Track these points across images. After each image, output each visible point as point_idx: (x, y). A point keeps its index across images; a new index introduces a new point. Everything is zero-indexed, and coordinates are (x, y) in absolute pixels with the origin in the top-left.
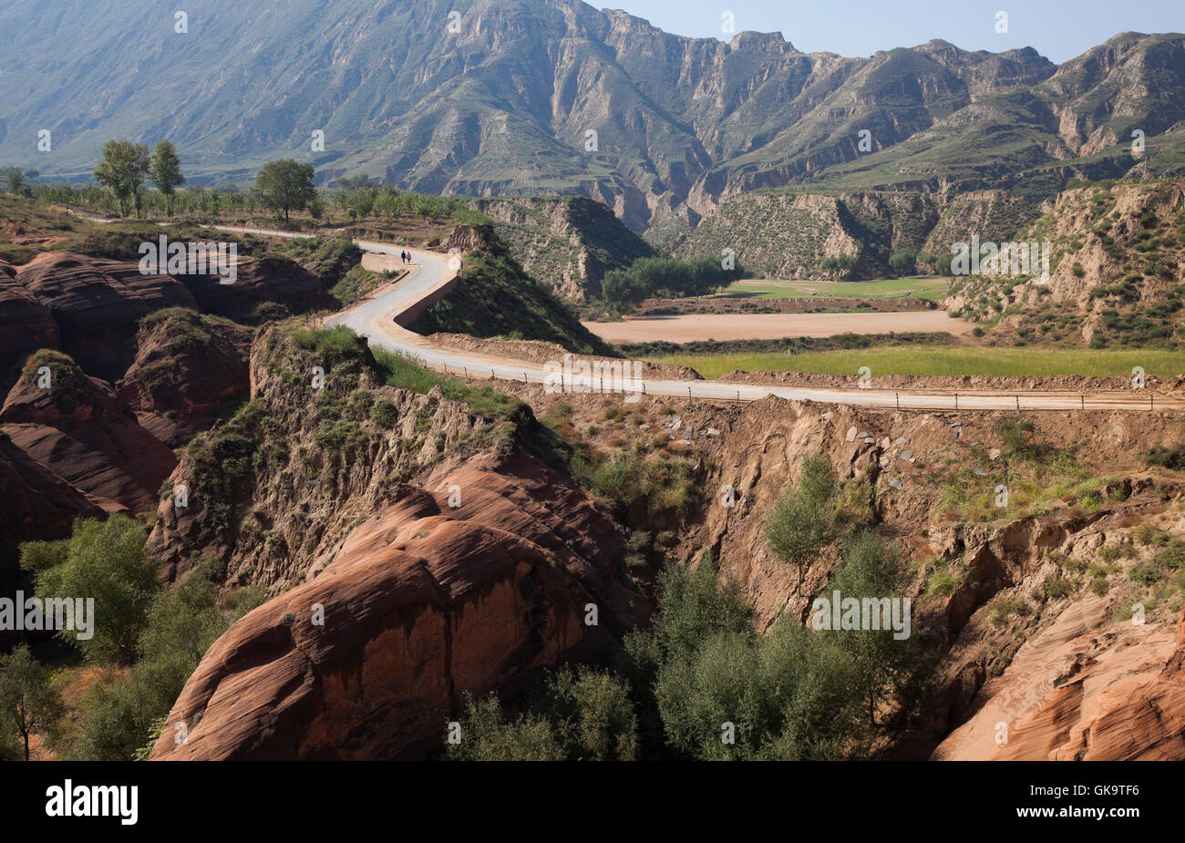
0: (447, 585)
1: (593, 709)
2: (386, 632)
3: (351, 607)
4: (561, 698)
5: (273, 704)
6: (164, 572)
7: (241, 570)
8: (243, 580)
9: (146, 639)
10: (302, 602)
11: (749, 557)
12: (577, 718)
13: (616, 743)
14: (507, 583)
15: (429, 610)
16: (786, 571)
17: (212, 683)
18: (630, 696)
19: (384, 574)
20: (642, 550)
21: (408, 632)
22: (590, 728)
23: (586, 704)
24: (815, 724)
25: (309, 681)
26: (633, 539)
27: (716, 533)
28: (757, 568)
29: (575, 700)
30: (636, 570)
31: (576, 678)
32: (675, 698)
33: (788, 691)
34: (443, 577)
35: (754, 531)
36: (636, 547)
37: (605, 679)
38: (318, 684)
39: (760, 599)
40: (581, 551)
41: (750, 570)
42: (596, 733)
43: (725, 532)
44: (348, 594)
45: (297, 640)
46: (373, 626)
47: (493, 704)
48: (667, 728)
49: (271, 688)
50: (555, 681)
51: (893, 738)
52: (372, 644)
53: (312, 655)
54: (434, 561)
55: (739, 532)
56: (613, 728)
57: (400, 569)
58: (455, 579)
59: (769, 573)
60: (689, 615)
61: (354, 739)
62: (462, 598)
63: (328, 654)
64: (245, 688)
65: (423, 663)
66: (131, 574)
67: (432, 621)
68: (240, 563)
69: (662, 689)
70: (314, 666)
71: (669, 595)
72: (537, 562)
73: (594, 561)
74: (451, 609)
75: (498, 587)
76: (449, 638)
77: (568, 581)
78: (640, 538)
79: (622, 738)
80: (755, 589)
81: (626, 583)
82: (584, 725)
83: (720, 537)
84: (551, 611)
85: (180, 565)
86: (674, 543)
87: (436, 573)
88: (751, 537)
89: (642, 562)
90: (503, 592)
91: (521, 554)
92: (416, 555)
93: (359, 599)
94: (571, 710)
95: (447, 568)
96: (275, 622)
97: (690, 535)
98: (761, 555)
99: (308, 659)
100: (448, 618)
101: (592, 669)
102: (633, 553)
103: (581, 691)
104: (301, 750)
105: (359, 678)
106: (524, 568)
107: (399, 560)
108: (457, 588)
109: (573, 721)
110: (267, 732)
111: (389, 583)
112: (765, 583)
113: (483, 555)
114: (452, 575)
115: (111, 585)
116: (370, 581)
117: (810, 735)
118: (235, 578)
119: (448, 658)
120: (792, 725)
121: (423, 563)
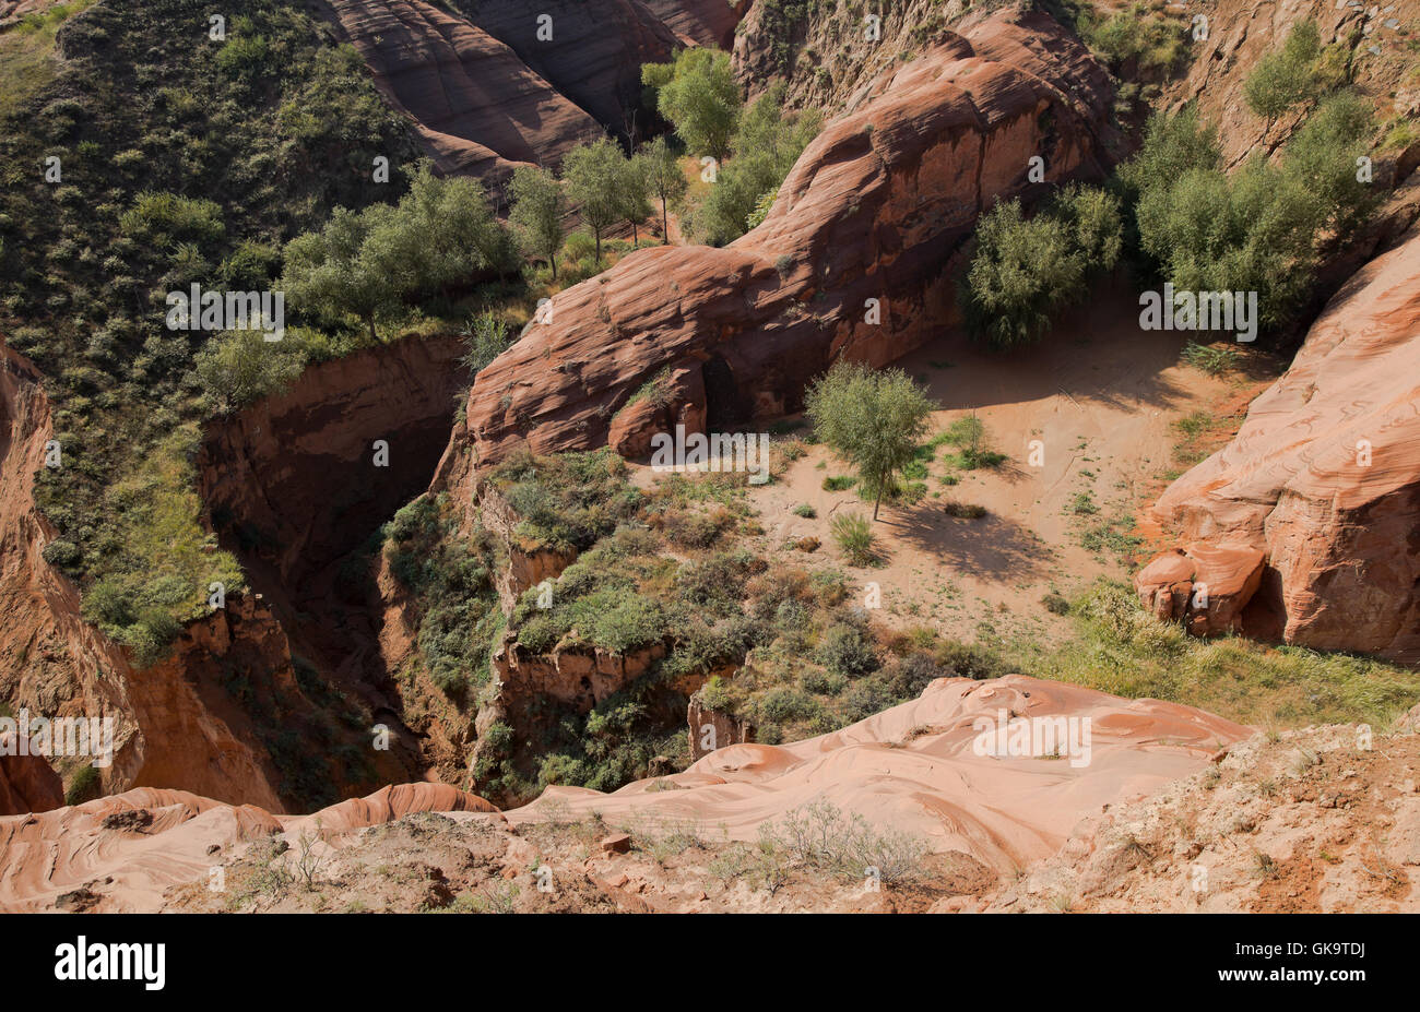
0: (986, 113)
1: (1089, 216)
2: (939, 145)
3: (915, 124)
4: (1065, 208)
5: (858, 189)
6: (741, 95)
7: (796, 97)
8: (797, 104)
9: (735, 142)
10: (879, 117)
11: (1222, 109)
12: (1076, 223)
13: (1102, 244)
14: (1029, 115)
15: (971, 131)
16: (1254, 122)
17: (813, 171)
18: (1120, 210)
19: (939, 101)
20: (1129, 99)
21: (954, 147)
22: (1085, 231)
23: (1084, 213)
24: (1271, 241)
25: (882, 175)
26: (1123, 89)
27: (1196, 88)
28: (1227, 119)
29: (1075, 209)
30: (1122, 115)
31: (1078, 193)
32: (1154, 217)
33: (1255, 216)
34: (985, 105)
35: (1231, 87)
36: (1124, 96)
37: (1102, 196)
38: (888, 178)
39: (1226, 145)
40: (1083, 96)
41: (1221, 121)
42: (1089, 235)
43: (1204, 88)
44: (913, 114)
45: (874, 145)
46: (929, 140)
47: (1016, 206)
48: (1144, 239)
49: (856, 178)
50: (1061, 193)
51: (1324, 259)
52: (927, 153)
53: (885, 157)
54: (976, 93)
55: (1216, 89)
56: (1102, 233)
57: (952, 98)
58: (991, 110)
59: (1238, 124)
60: (1170, 151)
61: (908, 221)
62: (996, 124)
63: (896, 158)
64: (837, 177)
65: (962, 171)
66: (722, 92)
67: (972, 139)
68: (795, 90)
69: (1142, 209)
70: (886, 166)
71: (1154, 136)
72: (1054, 102)
73: (1092, 104)
74: (986, 131)
75: (1022, 118)
76: (982, 156)
77: (1075, 118)
78: (1128, 89)
79: (1108, 241)
80: (1223, 136)
81: (1114, 124)
82: (1081, 229)
83: (1198, 92)
84: (1060, 141)
85: (751, 89)
86: (1157, 94)
87: (978, 103)
88: (1227, 94)
89: (1128, 109)
90: (1026, 123)
91: (1041, 93)
92: (963, 88)
93: (921, 118)
94: (1070, 217)
95: (986, 99)
96: (859, 131)
97: (1171, 89)
98: (1233, 108)
99: (882, 159)
100: (984, 138)
101: (1093, 187)
102: (1121, 101)
103: (1080, 203)
104: (876, 224)
105: (916, 178)
106: (1044, 104)
107: (951, 90)
108: (993, 116)
109: (1073, 224)
110: (854, 209)
111: (944, 107)
112: (1232, 134)
113: (1015, 91)
114: (990, 105)
115: (709, 99)
116: (931, 104)
117: (1266, 248)
118: (791, 102)
119: (980, 170)
120: (1253, 241)
121: (968, 94)
